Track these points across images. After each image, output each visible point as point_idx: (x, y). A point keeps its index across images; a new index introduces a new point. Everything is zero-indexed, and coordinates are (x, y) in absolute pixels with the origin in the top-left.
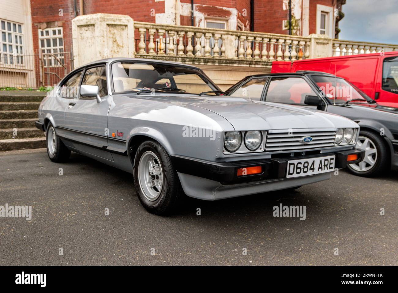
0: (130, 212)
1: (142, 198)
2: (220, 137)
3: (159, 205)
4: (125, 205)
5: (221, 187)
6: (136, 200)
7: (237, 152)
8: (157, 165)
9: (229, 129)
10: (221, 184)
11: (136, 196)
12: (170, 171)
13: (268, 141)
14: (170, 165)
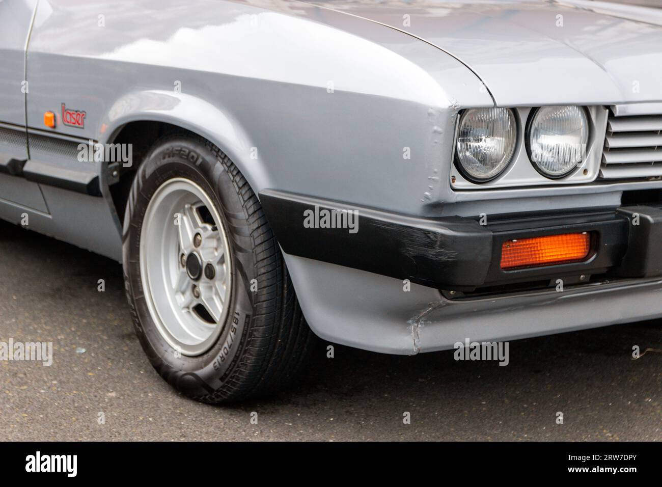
0: (114, 394)
1: (154, 345)
2: (440, 129)
3: (217, 370)
4: (93, 368)
5: (440, 306)
6: (132, 354)
7: (501, 182)
8: (209, 227)
9: (475, 98)
10: (442, 294)
11: (129, 339)
12: (259, 249)
13: (613, 143)
14: (258, 228)
